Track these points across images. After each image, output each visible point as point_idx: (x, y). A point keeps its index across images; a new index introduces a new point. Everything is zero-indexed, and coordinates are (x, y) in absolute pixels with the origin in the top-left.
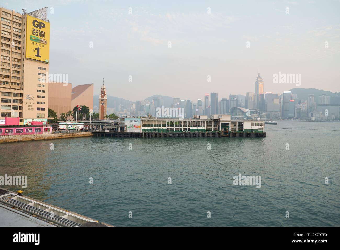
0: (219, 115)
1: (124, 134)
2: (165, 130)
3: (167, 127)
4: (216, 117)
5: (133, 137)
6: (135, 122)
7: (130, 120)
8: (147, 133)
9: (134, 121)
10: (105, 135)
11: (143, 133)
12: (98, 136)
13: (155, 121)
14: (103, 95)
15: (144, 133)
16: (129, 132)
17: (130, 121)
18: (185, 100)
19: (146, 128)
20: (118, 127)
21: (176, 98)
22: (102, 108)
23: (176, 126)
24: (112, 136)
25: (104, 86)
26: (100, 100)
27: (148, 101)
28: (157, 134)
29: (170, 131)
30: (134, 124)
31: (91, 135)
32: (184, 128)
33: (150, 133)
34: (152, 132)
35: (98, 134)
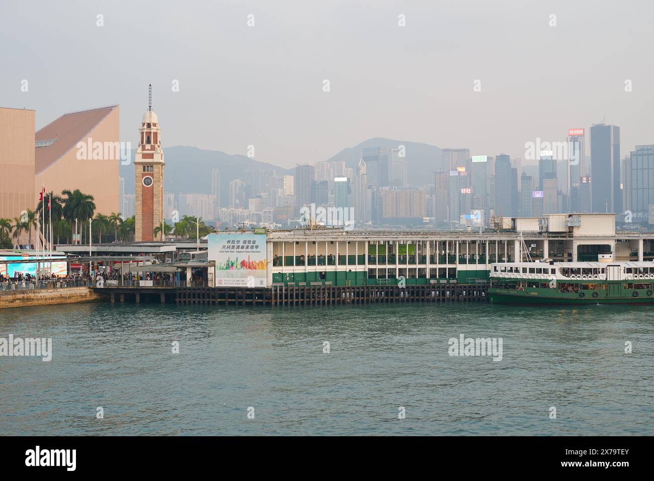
0: (570, 216)
1: (208, 295)
2: (361, 277)
3: (366, 267)
4: (556, 224)
5: (240, 303)
6: (247, 247)
7: (229, 242)
8: (292, 290)
9: (241, 244)
10: (138, 298)
11: (276, 290)
12: (113, 301)
13: (322, 243)
14: (148, 147)
15: (281, 290)
16: (223, 285)
17: (227, 245)
18: (490, 156)
19: (287, 270)
20: (185, 269)
21: (454, 151)
22: (148, 197)
23: (403, 262)
24: (163, 299)
25: (150, 116)
26: (138, 166)
27: (344, 163)
28: (331, 291)
29: (381, 281)
30: (243, 257)
31: (88, 298)
32: (433, 266)
33: (303, 290)
34: (308, 284)
35: (113, 297)
